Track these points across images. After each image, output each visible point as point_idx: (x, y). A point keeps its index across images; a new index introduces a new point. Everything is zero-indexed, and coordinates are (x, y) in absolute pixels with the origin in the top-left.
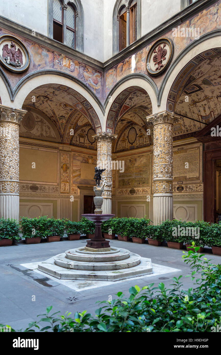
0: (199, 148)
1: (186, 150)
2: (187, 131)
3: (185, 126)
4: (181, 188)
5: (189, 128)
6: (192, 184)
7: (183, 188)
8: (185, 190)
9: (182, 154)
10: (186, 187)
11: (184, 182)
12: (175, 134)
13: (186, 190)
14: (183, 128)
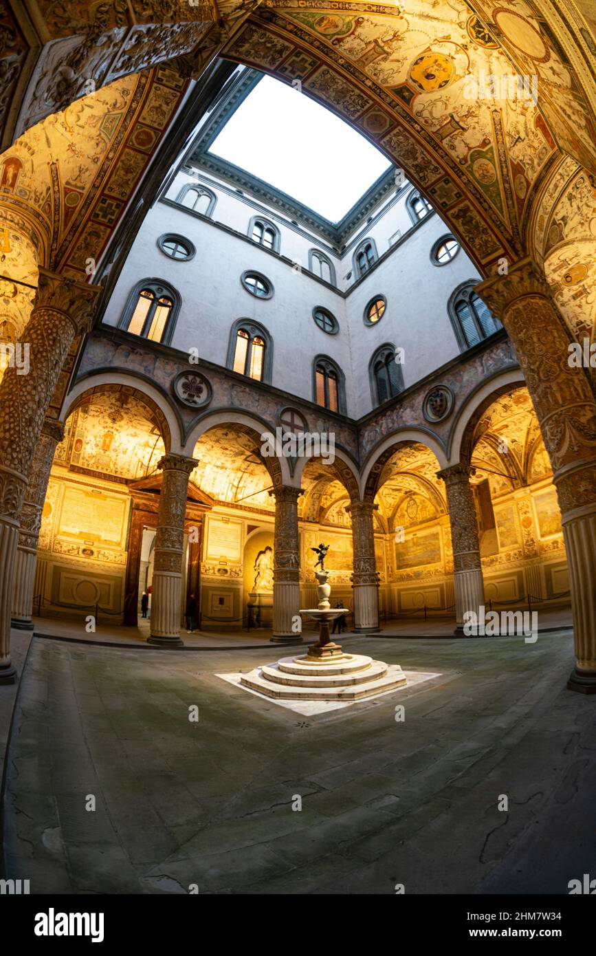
0: (125, 501)
1: (105, 497)
2: (116, 472)
3: (115, 464)
4: (89, 552)
5: (119, 470)
6: (109, 549)
7: (92, 553)
8: (95, 555)
9: (98, 501)
10: (99, 552)
11: (95, 544)
12: (97, 467)
13: (98, 557)
14: (112, 466)
